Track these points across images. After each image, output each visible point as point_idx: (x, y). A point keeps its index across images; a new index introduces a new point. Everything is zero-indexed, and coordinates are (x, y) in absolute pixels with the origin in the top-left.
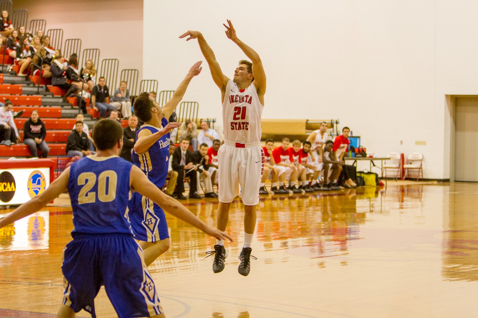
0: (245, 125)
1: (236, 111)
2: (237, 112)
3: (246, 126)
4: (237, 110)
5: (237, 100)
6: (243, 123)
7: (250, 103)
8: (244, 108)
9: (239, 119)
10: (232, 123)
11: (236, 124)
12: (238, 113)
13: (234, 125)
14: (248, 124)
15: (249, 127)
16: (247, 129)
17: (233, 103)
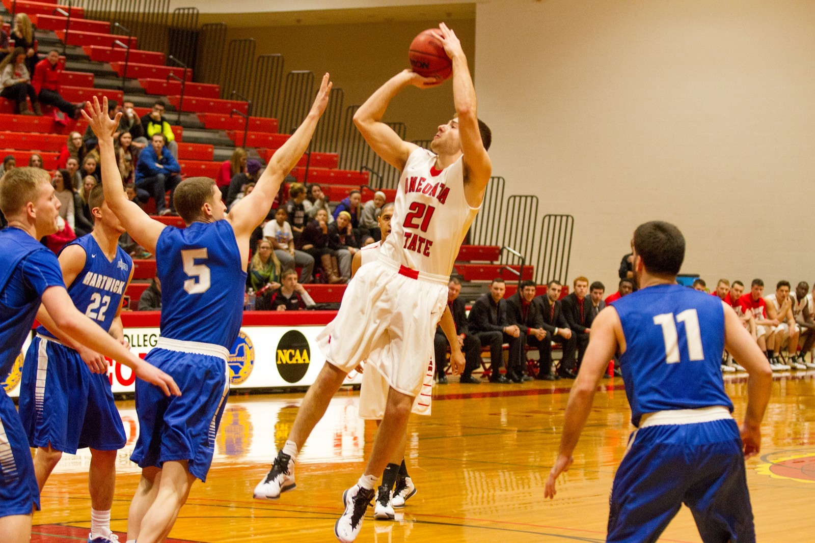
0: (423, 245)
1: (415, 210)
2: (415, 212)
3: (427, 248)
4: (417, 209)
5: (421, 189)
6: (422, 240)
7: (443, 202)
8: (431, 210)
9: (416, 226)
11: (408, 235)
12: (418, 215)
14: (431, 245)
15: (431, 250)
16: (427, 254)
17: (412, 193)
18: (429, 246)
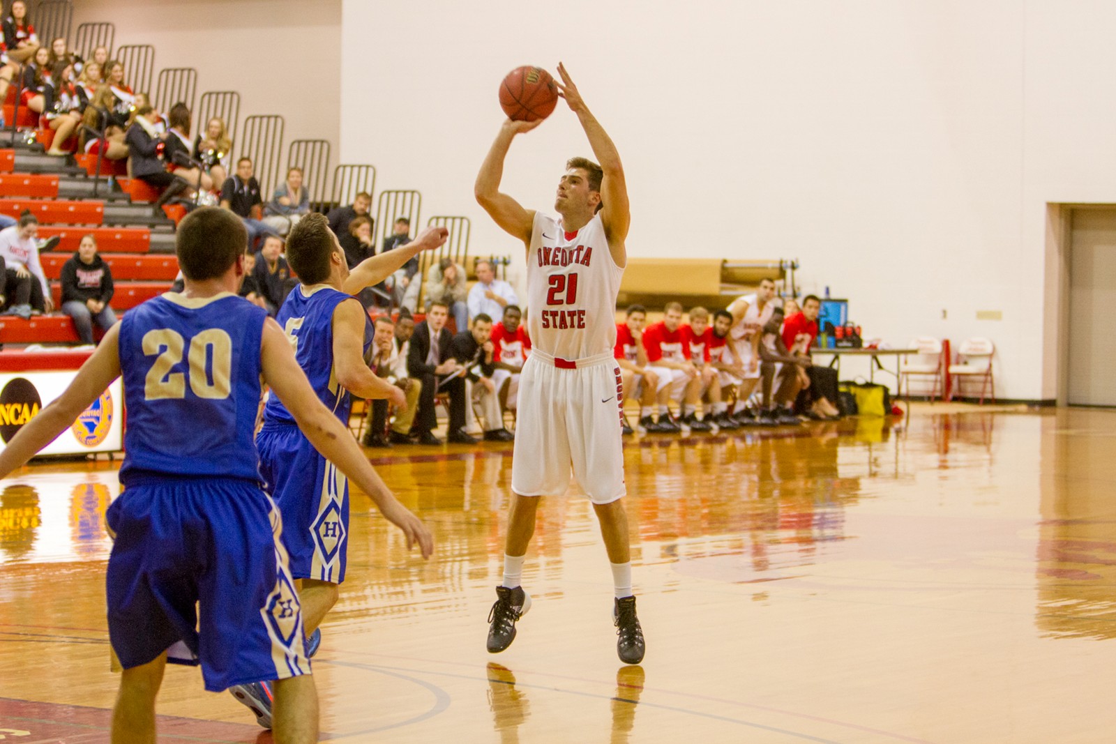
3: (580, 319)
6: (572, 314)
7: (588, 264)
10: (545, 313)
11: (554, 314)
13: (550, 318)
15: (585, 319)
17: (547, 265)
18: (582, 317)
